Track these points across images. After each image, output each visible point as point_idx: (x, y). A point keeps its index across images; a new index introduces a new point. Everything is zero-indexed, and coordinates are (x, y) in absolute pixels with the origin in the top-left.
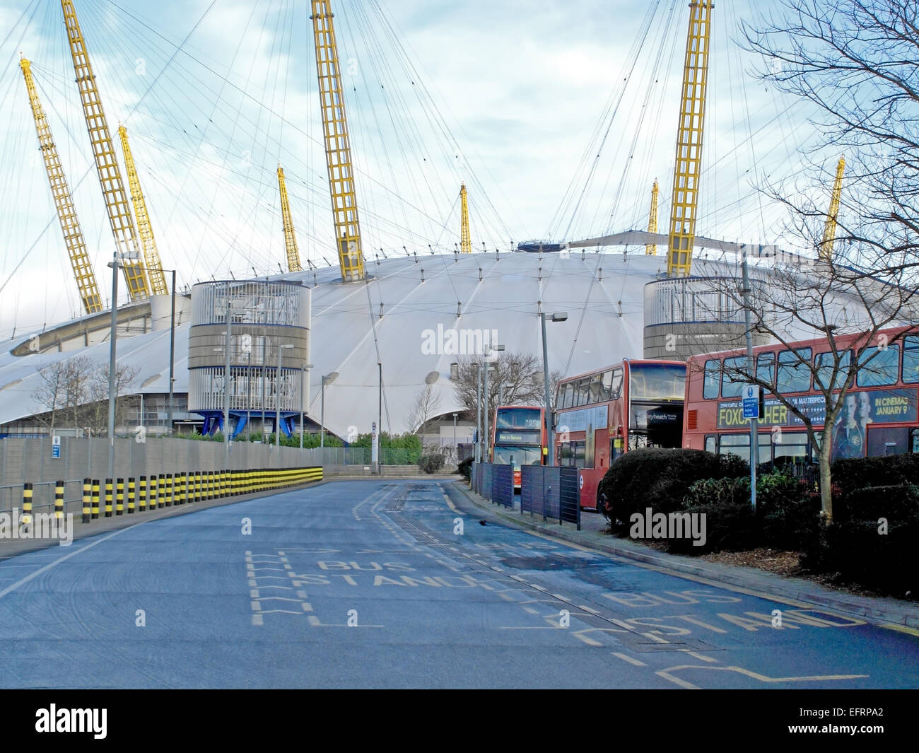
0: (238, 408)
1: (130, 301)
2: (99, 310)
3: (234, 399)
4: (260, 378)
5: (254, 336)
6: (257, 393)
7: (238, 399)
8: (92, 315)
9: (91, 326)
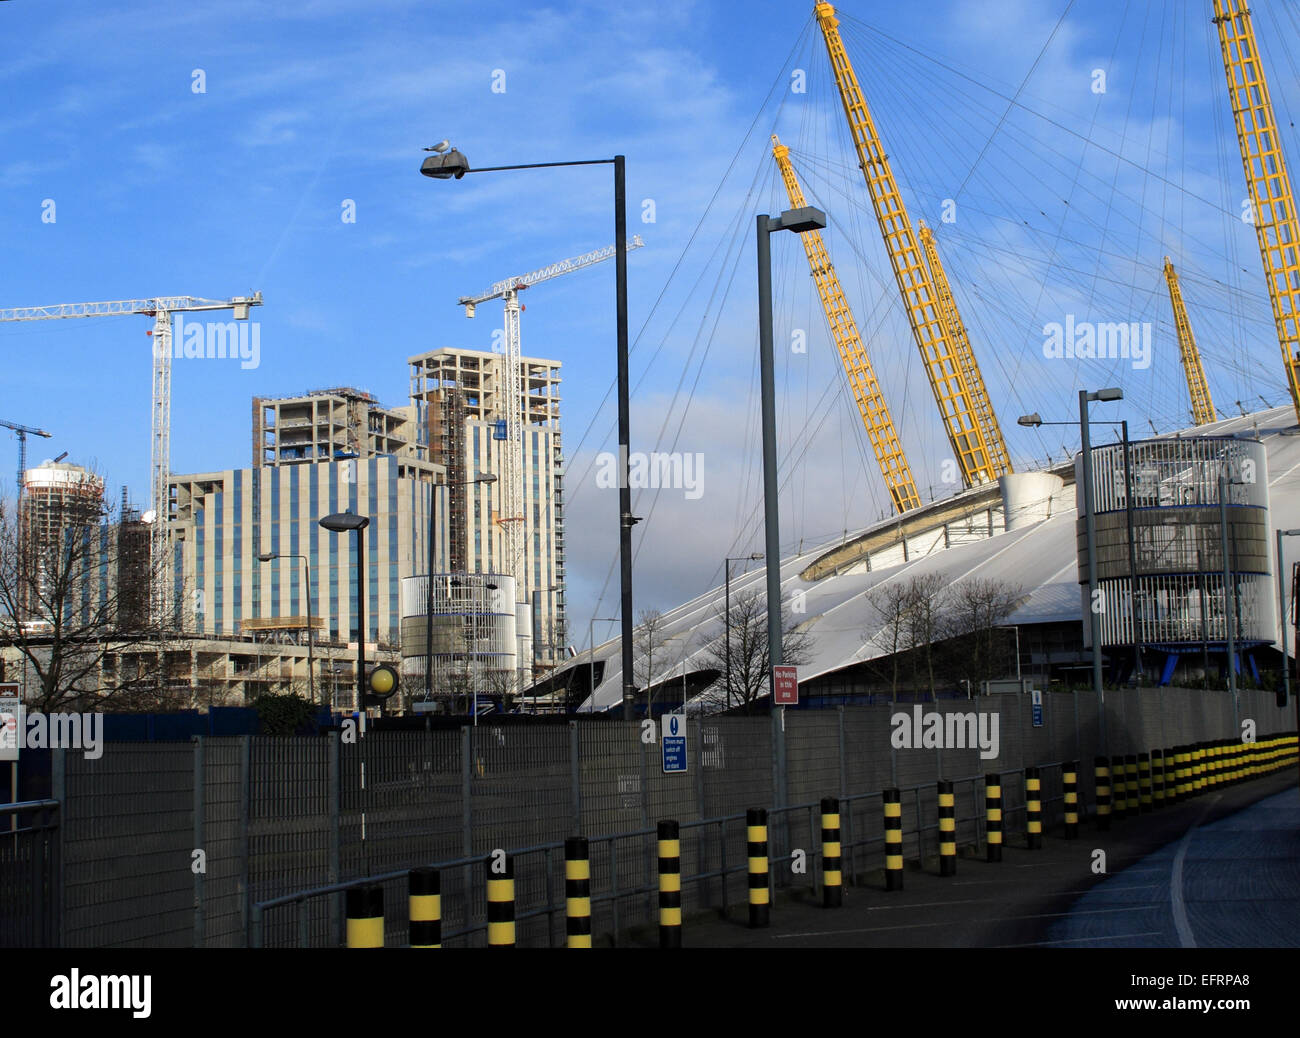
0: (1164, 640)
1: (966, 487)
2: (917, 505)
3: (1157, 626)
4: (1197, 592)
5: (1180, 525)
6: (1191, 614)
7: (1163, 627)
8: (907, 513)
9: (910, 528)
